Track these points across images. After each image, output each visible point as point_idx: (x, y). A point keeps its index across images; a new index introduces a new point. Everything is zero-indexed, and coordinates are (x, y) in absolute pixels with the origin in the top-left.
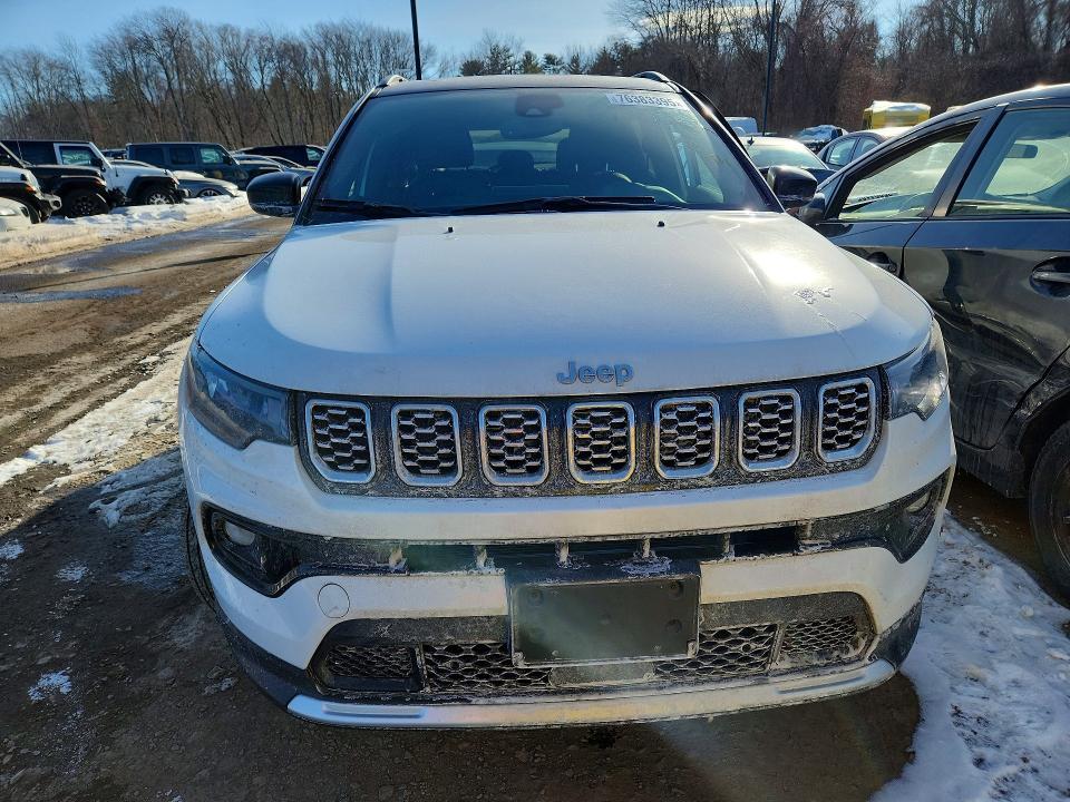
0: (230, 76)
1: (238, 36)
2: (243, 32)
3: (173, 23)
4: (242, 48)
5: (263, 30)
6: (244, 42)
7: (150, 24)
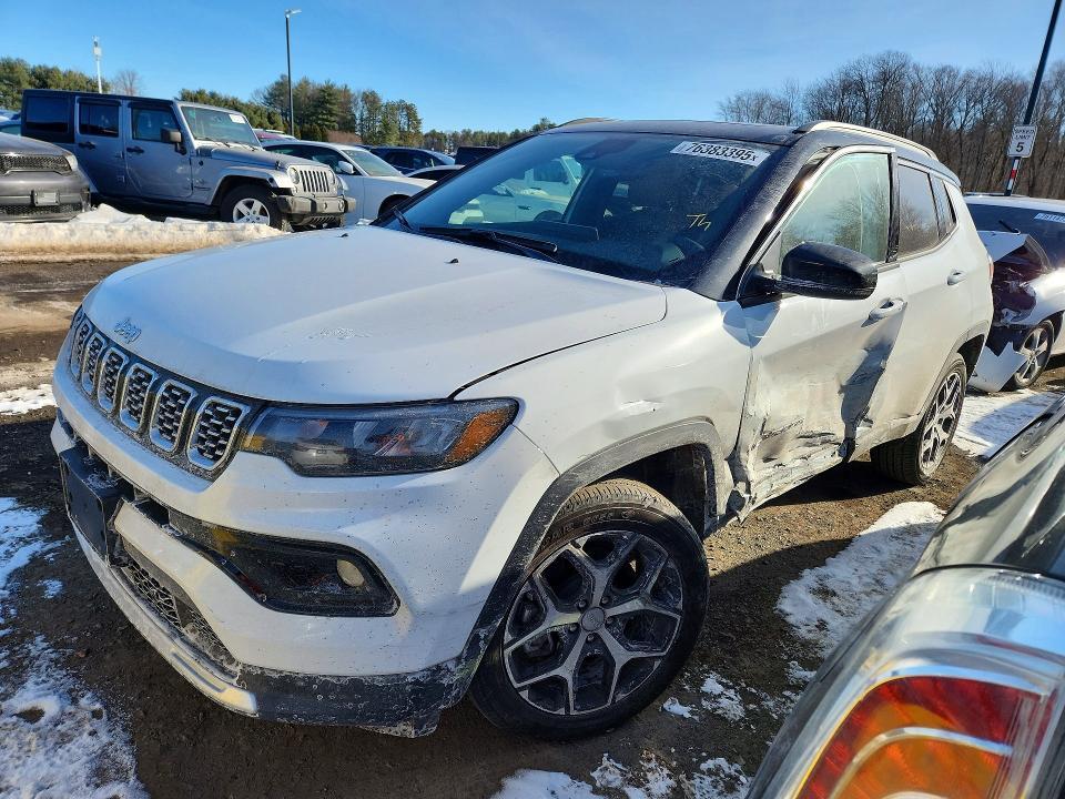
0: (930, 116)
1: (955, 77)
2: (962, 72)
3: (893, 64)
4: (956, 88)
5: (984, 70)
6: (961, 83)
7: (871, 66)
